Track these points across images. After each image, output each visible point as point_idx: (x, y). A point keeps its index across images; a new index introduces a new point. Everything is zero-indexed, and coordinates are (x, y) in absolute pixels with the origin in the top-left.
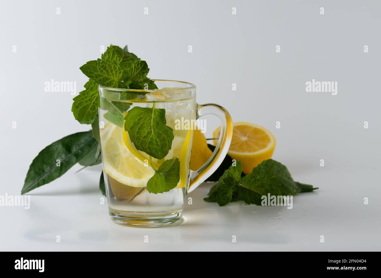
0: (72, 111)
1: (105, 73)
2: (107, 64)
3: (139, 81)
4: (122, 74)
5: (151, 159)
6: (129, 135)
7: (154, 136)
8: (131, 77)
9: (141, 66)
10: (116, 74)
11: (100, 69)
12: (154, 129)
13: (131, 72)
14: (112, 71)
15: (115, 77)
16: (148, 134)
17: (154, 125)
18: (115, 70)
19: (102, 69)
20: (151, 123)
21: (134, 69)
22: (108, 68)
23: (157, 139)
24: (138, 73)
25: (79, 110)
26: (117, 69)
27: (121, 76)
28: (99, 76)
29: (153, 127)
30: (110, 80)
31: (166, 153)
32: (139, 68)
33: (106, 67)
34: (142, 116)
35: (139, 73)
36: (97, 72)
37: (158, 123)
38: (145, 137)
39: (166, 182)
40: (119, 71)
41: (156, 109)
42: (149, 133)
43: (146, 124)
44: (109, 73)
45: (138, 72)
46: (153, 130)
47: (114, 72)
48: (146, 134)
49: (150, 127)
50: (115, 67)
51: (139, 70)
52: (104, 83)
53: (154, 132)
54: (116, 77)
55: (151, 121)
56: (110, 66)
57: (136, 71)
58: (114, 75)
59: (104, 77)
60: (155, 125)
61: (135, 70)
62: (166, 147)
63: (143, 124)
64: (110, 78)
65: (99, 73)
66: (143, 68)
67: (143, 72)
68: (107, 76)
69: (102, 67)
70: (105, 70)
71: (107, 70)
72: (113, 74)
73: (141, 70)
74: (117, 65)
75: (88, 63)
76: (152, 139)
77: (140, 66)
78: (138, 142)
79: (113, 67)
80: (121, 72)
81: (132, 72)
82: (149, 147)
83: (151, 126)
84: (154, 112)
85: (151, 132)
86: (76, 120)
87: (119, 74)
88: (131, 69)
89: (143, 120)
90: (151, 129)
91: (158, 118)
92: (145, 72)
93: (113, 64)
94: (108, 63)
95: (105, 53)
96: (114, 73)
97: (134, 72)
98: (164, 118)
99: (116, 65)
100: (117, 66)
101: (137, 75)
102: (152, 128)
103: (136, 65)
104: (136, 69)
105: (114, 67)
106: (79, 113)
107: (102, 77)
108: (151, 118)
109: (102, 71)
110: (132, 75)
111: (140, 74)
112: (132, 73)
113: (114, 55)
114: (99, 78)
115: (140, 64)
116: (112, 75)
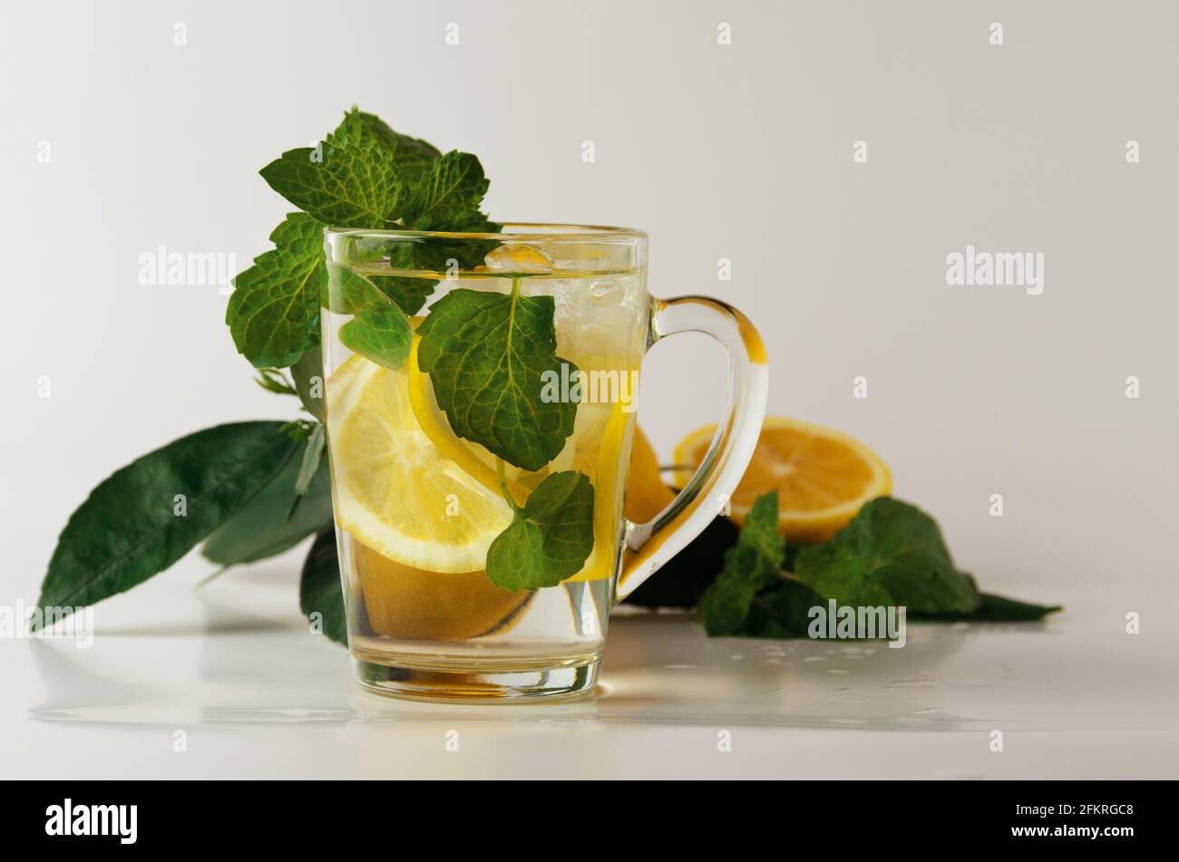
0: (227, 322)
1: (343, 192)
2: (349, 161)
3: (456, 221)
4: (399, 197)
5: (501, 468)
6: (434, 385)
7: (516, 390)
8: (429, 206)
9: (462, 171)
10: (378, 196)
11: (327, 176)
12: (517, 367)
13: (428, 188)
14: (364, 184)
15: (375, 205)
16: (494, 383)
17: (517, 350)
18: (377, 181)
19: (332, 176)
20: (505, 345)
21: (437, 180)
22: (352, 175)
23: (525, 398)
24: (450, 194)
25: (249, 319)
26: (383, 178)
27: (395, 203)
28: (324, 198)
29: (513, 357)
30: (360, 215)
31: (552, 450)
32: (455, 177)
33: (345, 170)
34: (476, 321)
35: (455, 194)
36: (318, 186)
37: (529, 346)
38: (484, 394)
39: (548, 555)
40: (388, 186)
41: (521, 299)
42: (500, 379)
43: (490, 350)
44: (358, 191)
45: (450, 190)
46: (513, 369)
47: (372, 189)
48: (487, 385)
49: (501, 360)
50: (377, 172)
51: (453, 183)
52: (340, 220)
53: (514, 376)
54: (379, 205)
55: (506, 341)
56: (361, 165)
57: (444, 187)
58: (374, 199)
59: (340, 205)
60: (522, 350)
61: (440, 182)
62: (556, 428)
63: (480, 348)
64: (358, 208)
65: (324, 189)
66: (467, 177)
67: (467, 190)
68: (348, 200)
69: (334, 170)
70: (344, 180)
71: (351, 179)
72: (368, 196)
73: (462, 184)
74: (381, 165)
75: (286, 155)
76: (507, 400)
77: (458, 172)
78: (461, 412)
79: (369, 170)
80: (393, 190)
81: (432, 187)
82: (495, 429)
83: (506, 355)
84: (517, 308)
85: (506, 376)
86: (240, 352)
87: (388, 198)
88: (430, 179)
89: (479, 334)
90: (504, 364)
91: (529, 329)
92: (474, 189)
93: (369, 160)
94: (353, 158)
95: (337, 131)
96: (370, 193)
97: (440, 189)
98: (549, 329)
99: (378, 165)
100: (384, 169)
101: (447, 200)
102: (509, 362)
103: (447, 166)
104: (444, 180)
105: (374, 170)
106: (248, 330)
107: (332, 204)
108: (507, 327)
109: (333, 184)
110: (430, 199)
111: (459, 198)
112: (431, 194)
113: (366, 138)
114: (325, 206)
115: (457, 165)
116: (365, 200)
